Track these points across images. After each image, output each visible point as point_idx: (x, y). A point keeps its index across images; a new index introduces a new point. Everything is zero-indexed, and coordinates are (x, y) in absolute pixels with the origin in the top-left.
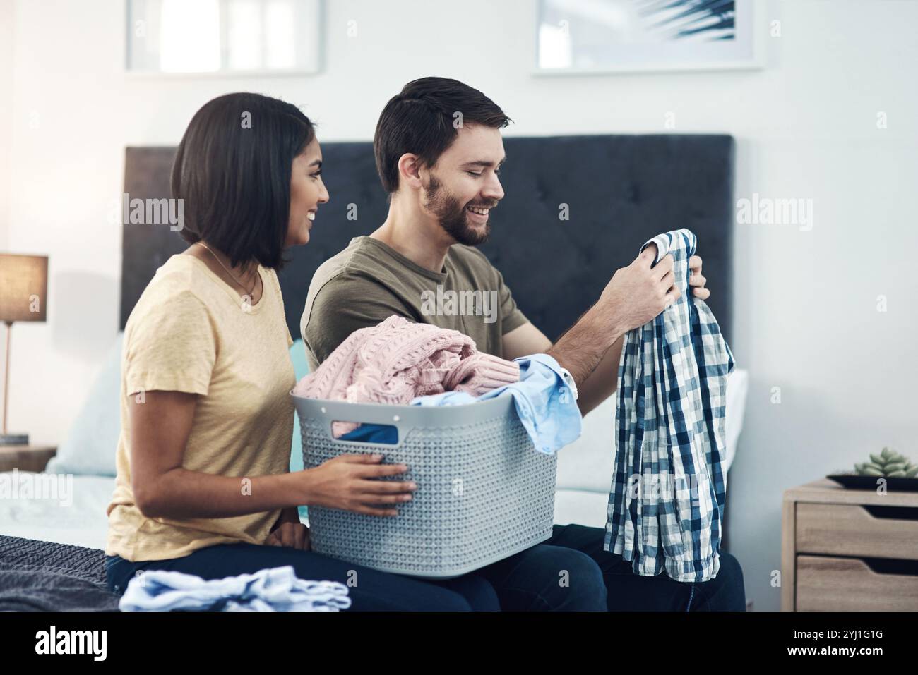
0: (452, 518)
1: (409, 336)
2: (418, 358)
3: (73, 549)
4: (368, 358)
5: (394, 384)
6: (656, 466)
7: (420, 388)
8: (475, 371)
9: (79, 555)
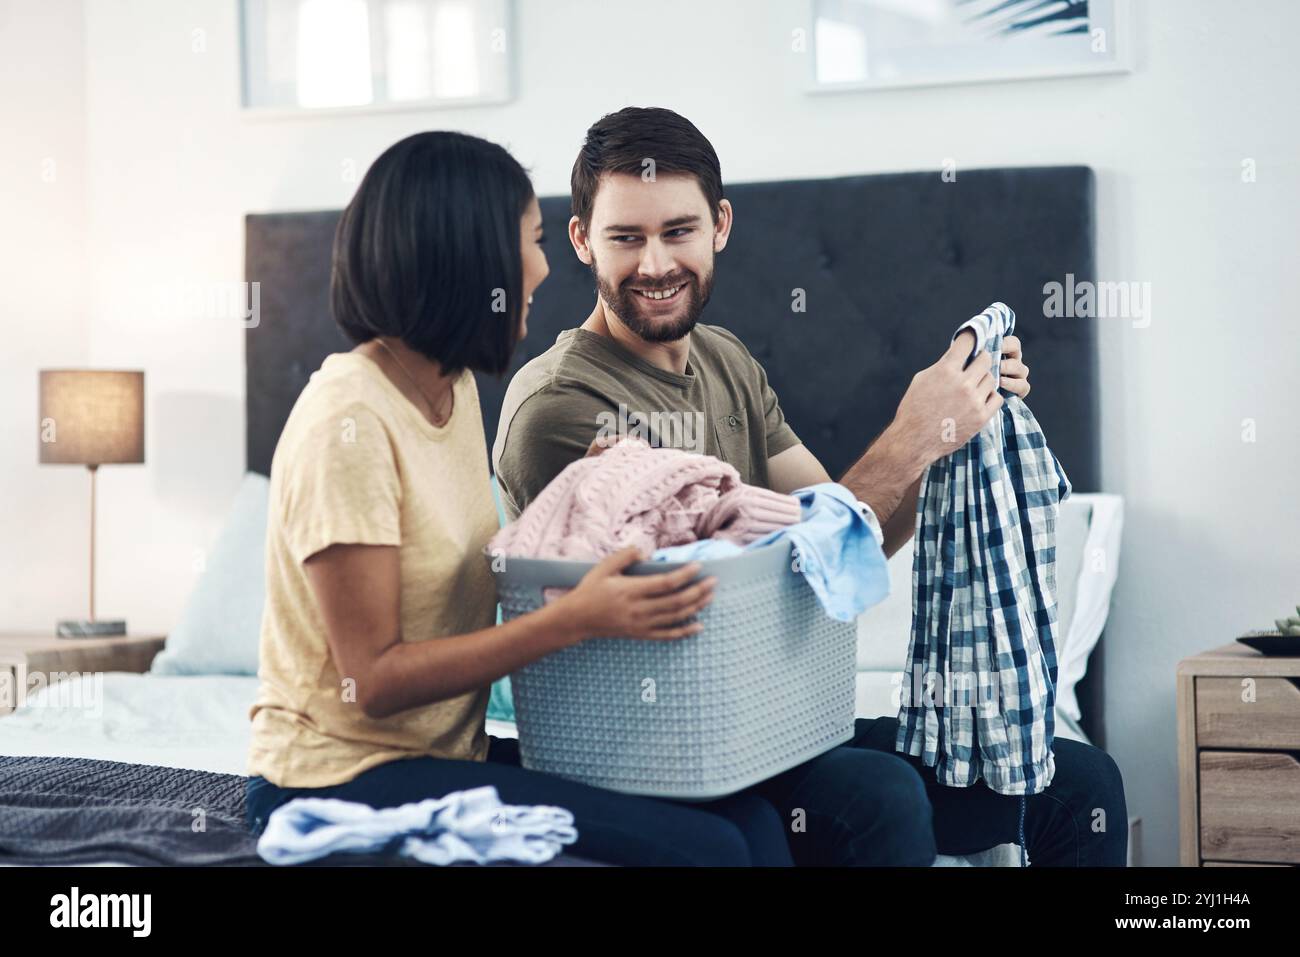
0: (715, 714)
1: (646, 467)
2: (659, 496)
3: (191, 775)
4: (590, 500)
5: (627, 533)
6: (970, 636)
7: (661, 537)
8: (738, 512)
9: (201, 783)
